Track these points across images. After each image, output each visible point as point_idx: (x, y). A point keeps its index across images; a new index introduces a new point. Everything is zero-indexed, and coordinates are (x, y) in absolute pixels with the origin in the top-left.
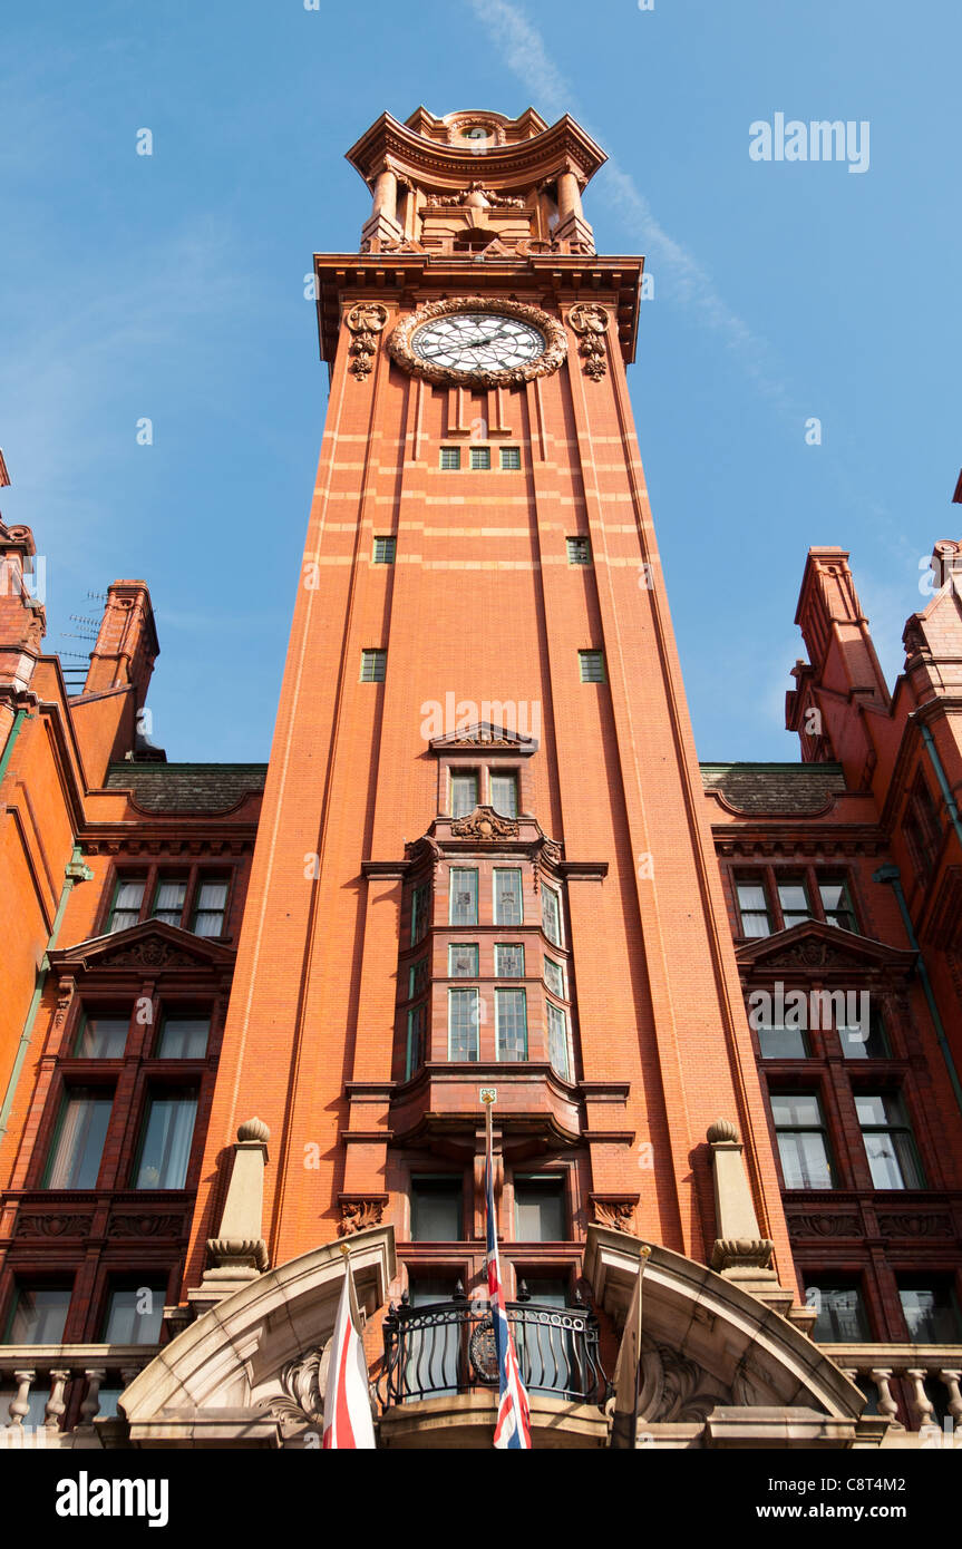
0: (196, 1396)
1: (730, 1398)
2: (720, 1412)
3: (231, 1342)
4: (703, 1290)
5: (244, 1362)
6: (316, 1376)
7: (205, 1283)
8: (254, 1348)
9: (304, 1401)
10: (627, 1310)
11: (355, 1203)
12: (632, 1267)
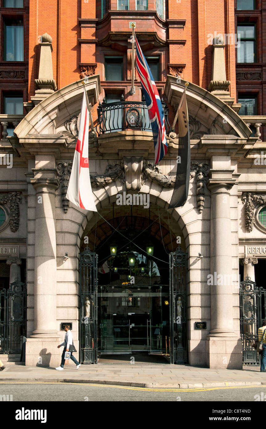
0: (39, 130)
1: (209, 132)
2: (205, 136)
3: (47, 114)
4: (204, 98)
5: (52, 120)
6: (76, 125)
7: (36, 95)
8: (56, 116)
9: (73, 132)
10: (178, 105)
11: (85, 67)
12: (181, 90)
